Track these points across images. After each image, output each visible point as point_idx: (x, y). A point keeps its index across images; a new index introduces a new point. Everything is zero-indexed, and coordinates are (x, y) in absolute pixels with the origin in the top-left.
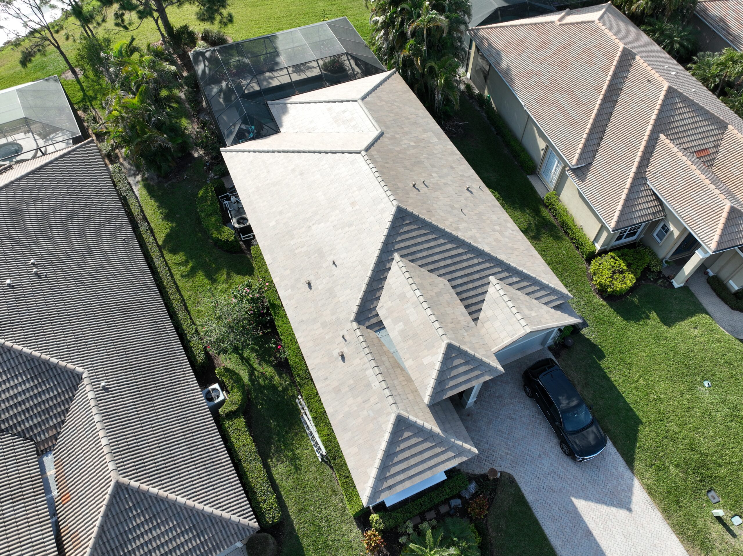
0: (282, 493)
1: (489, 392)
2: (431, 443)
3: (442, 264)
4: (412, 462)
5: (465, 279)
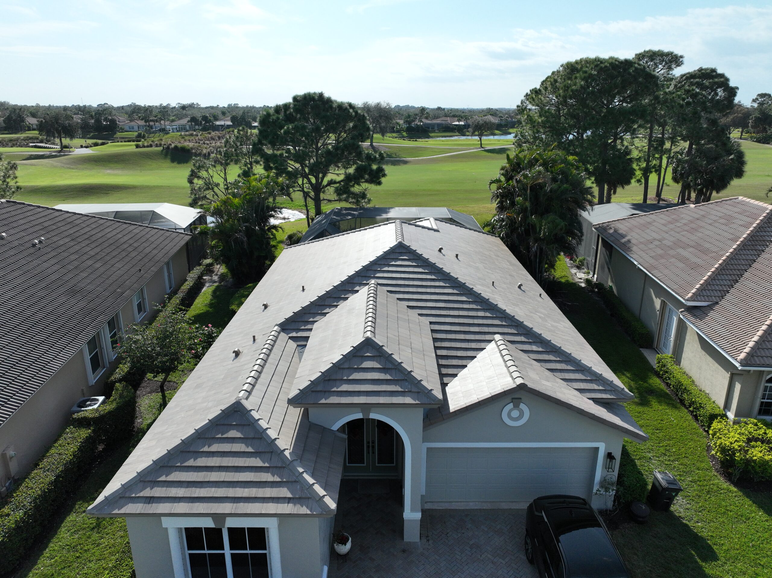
1: (459, 535)
3: (430, 304)
5: (457, 328)
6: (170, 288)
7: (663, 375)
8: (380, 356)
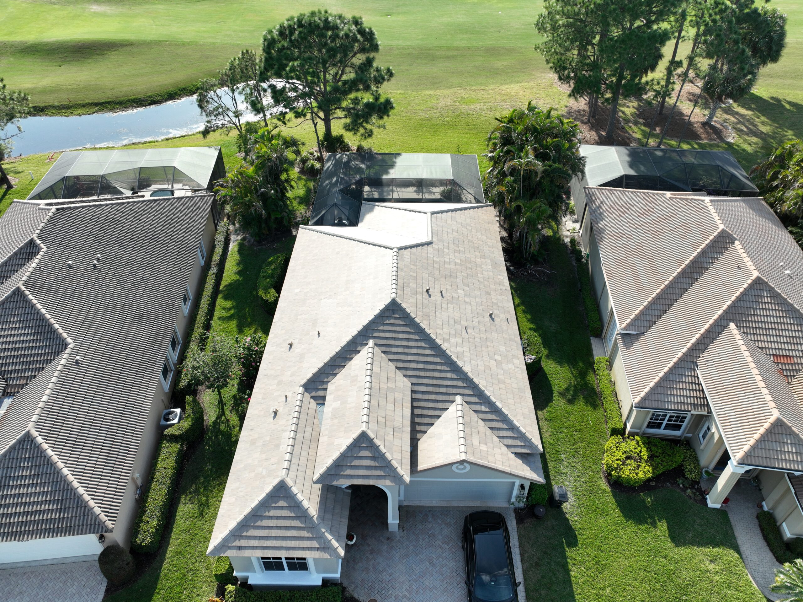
0: (174, 530)
1: (423, 526)
2: (302, 524)
3: (413, 365)
4: (274, 533)
5: (430, 389)
8: (371, 447)
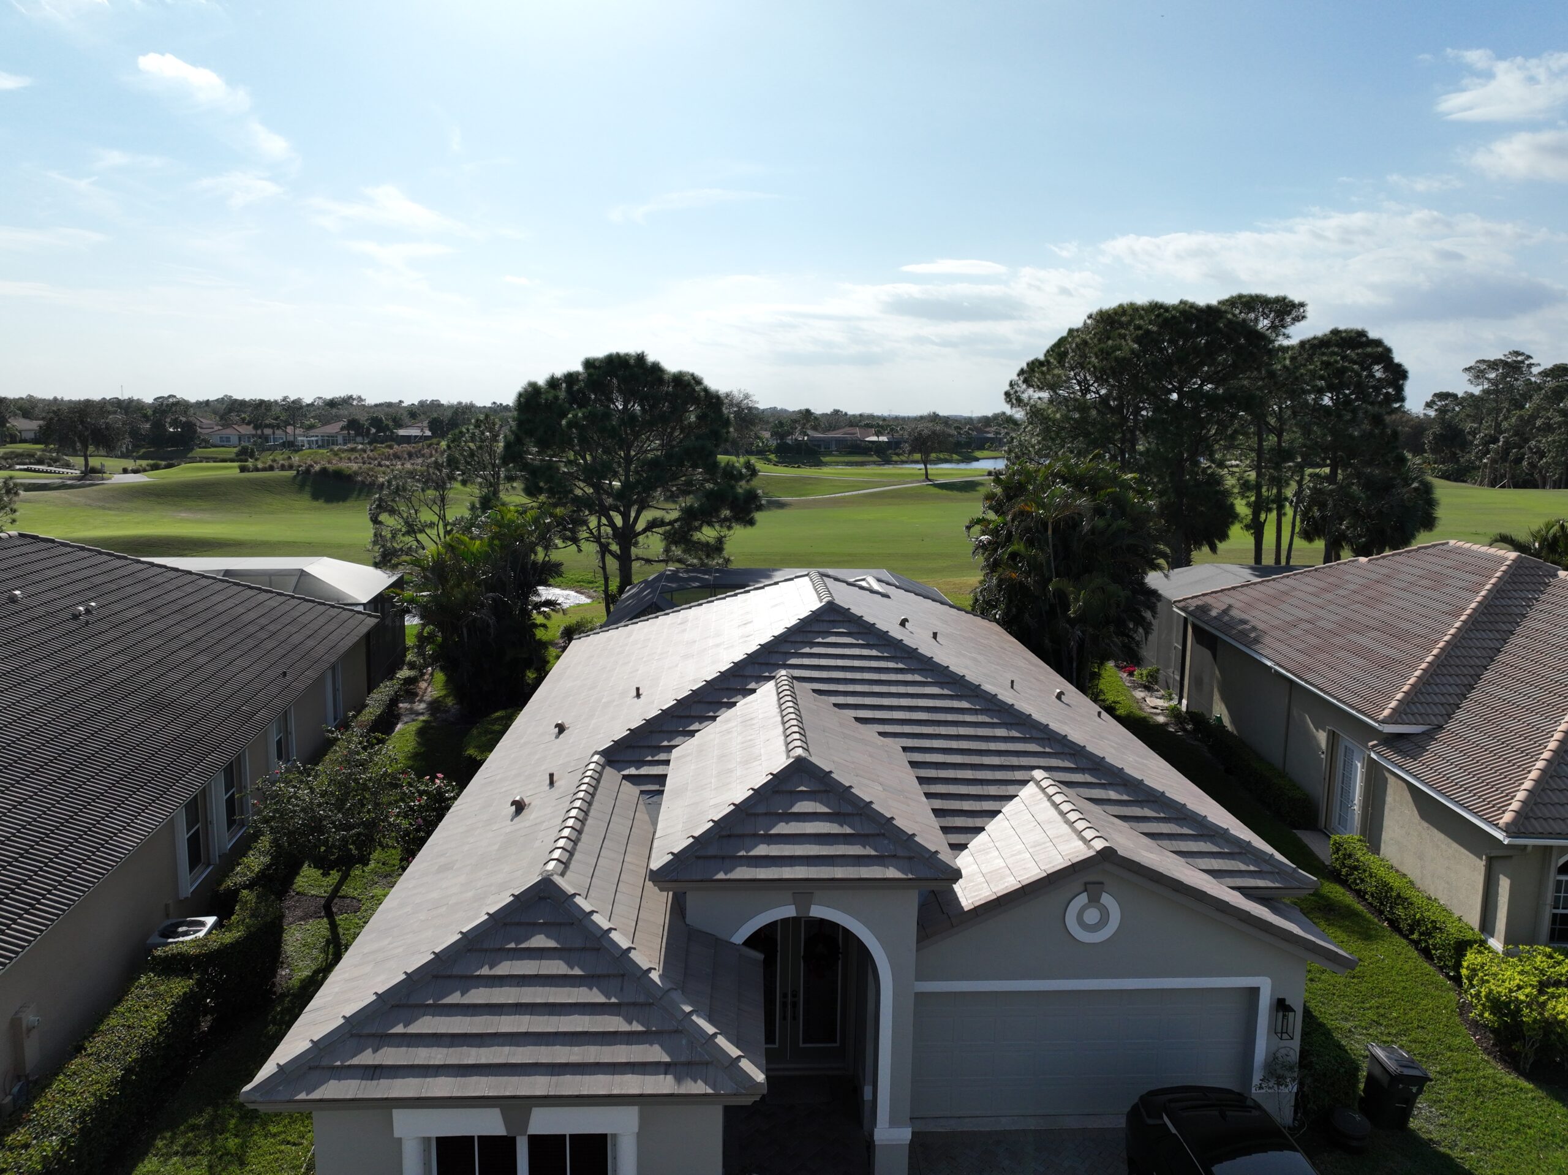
2: (603, 994)
3: (899, 715)
4: (507, 1024)
5: (956, 759)
6: (335, 719)
7: (1347, 875)
8: (826, 791)
